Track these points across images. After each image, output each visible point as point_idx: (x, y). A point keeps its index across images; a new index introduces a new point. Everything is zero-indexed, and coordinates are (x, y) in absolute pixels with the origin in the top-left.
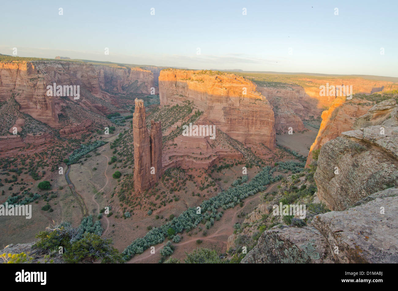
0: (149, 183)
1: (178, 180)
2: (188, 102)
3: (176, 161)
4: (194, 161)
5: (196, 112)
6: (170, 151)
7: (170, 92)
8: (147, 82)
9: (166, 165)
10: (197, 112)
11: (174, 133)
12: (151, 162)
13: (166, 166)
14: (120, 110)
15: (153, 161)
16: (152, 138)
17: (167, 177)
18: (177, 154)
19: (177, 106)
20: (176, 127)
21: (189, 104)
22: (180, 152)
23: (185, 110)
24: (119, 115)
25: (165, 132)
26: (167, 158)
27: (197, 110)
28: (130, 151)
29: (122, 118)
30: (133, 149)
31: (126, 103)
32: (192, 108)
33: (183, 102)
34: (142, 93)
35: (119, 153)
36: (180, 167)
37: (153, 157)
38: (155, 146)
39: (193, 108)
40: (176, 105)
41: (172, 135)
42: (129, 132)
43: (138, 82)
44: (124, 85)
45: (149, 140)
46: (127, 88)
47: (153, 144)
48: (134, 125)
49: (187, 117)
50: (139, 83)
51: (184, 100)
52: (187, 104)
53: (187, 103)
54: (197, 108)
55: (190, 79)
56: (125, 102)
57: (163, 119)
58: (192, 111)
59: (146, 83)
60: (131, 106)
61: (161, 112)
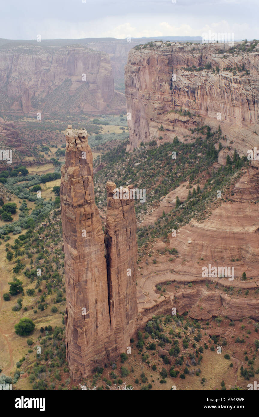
0: (104, 352)
1: (181, 347)
2: (206, 131)
3: (176, 298)
4: (226, 297)
5: (228, 158)
6: (158, 269)
7: (156, 106)
8: (94, 83)
9: (149, 306)
10: (232, 160)
11: (167, 220)
12: (110, 296)
13: (147, 311)
14: (27, 159)
15: (114, 295)
16: (112, 233)
17: (151, 341)
18: (178, 278)
19: (176, 141)
20: (174, 201)
21: (209, 135)
22: (186, 273)
23: (199, 155)
24: (25, 173)
25: (145, 217)
26: (151, 288)
27: (233, 152)
28: (55, 268)
29: (33, 178)
30: (61, 261)
31: (41, 141)
32: (217, 146)
33: (193, 132)
34: (82, 113)
35: (28, 270)
36: (185, 314)
37: (114, 284)
38: (119, 255)
39: (221, 148)
40: (172, 142)
41: (162, 225)
42: (51, 218)
43: (71, 84)
44: (36, 95)
45: (103, 236)
46: (43, 101)
47: (114, 250)
48: (65, 197)
49: (204, 173)
50: (73, 86)
51: (193, 127)
52: (204, 137)
53: (202, 133)
54: (233, 146)
55: (209, 67)
56: (41, 138)
57: (137, 180)
58: (216, 157)
59: (91, 85)
60: (53, 146)
61: (130, 160)
